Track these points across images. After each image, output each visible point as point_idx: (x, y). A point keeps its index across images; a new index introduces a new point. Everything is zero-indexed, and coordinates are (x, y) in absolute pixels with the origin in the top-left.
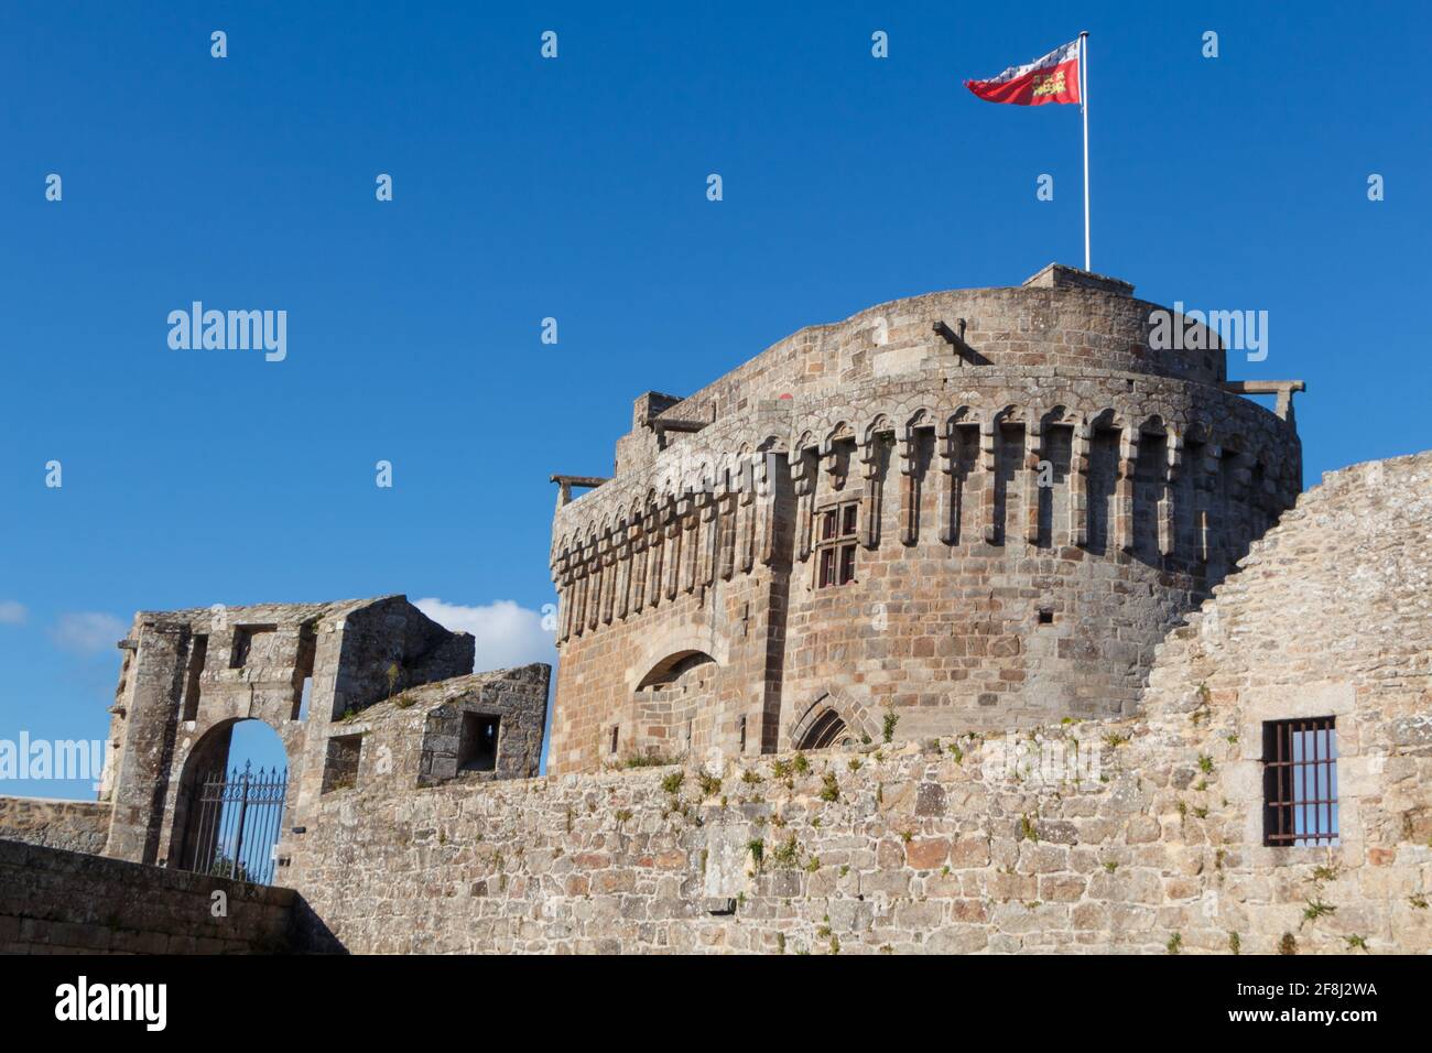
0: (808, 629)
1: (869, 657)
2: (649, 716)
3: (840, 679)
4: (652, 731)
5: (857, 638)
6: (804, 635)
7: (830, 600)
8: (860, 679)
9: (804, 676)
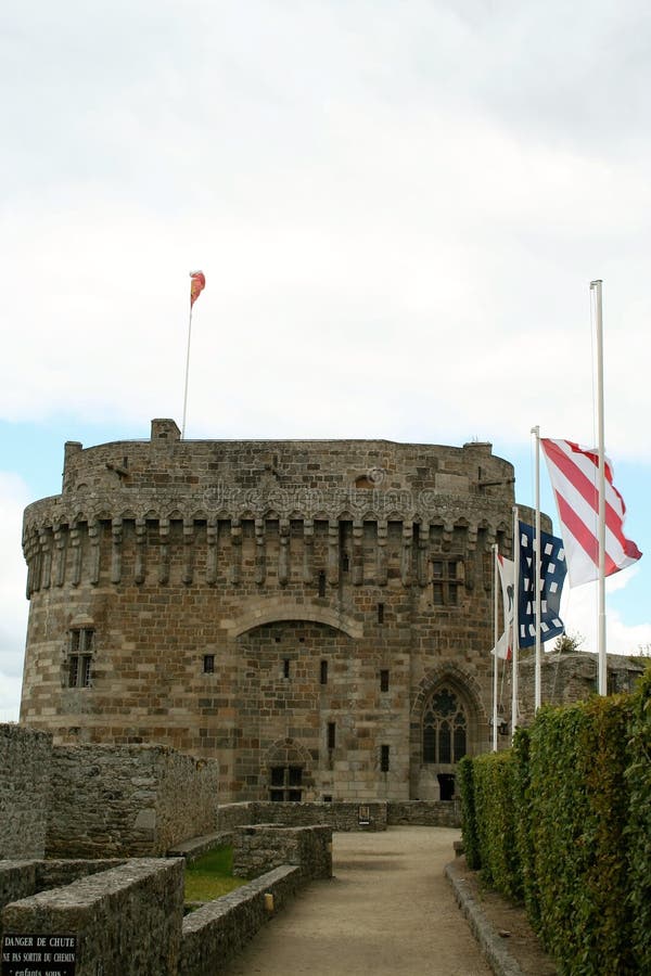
0: (431, 627)
1: (473, 649)
2: (247, 653)
3: (458, 658)
4: (250, 664)
5: (466, 638)
6: (428, 630)
7: (447, 614)
8: (469, 660)
9: (432, 654)
